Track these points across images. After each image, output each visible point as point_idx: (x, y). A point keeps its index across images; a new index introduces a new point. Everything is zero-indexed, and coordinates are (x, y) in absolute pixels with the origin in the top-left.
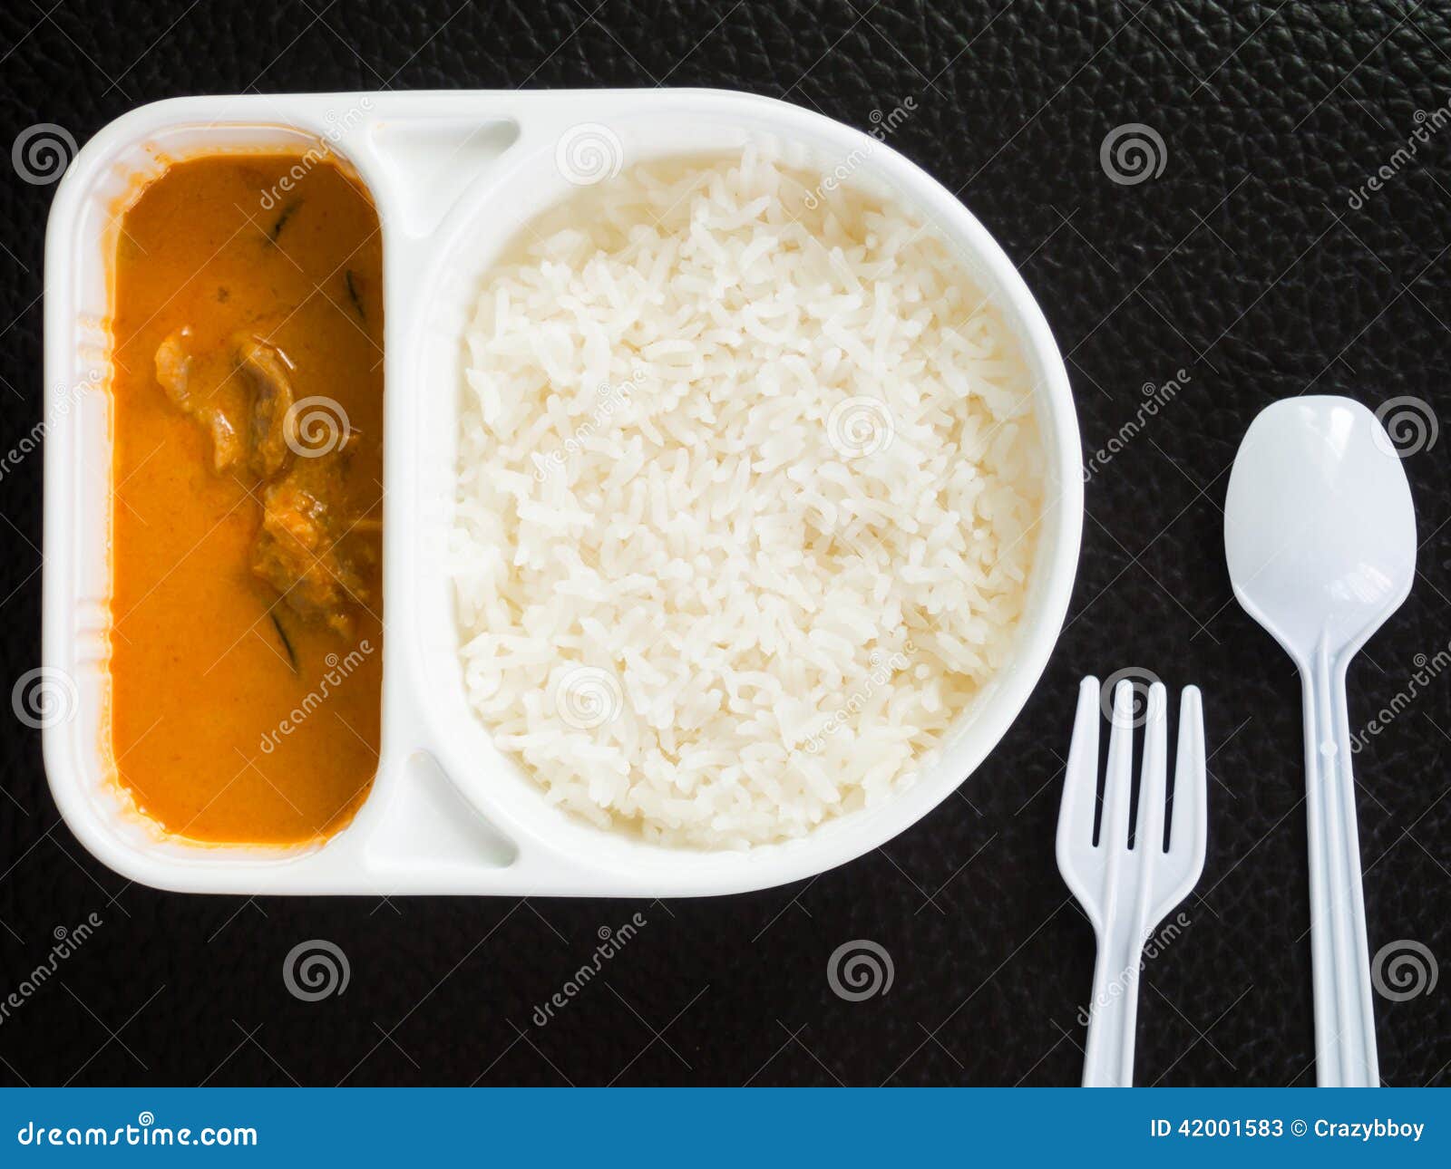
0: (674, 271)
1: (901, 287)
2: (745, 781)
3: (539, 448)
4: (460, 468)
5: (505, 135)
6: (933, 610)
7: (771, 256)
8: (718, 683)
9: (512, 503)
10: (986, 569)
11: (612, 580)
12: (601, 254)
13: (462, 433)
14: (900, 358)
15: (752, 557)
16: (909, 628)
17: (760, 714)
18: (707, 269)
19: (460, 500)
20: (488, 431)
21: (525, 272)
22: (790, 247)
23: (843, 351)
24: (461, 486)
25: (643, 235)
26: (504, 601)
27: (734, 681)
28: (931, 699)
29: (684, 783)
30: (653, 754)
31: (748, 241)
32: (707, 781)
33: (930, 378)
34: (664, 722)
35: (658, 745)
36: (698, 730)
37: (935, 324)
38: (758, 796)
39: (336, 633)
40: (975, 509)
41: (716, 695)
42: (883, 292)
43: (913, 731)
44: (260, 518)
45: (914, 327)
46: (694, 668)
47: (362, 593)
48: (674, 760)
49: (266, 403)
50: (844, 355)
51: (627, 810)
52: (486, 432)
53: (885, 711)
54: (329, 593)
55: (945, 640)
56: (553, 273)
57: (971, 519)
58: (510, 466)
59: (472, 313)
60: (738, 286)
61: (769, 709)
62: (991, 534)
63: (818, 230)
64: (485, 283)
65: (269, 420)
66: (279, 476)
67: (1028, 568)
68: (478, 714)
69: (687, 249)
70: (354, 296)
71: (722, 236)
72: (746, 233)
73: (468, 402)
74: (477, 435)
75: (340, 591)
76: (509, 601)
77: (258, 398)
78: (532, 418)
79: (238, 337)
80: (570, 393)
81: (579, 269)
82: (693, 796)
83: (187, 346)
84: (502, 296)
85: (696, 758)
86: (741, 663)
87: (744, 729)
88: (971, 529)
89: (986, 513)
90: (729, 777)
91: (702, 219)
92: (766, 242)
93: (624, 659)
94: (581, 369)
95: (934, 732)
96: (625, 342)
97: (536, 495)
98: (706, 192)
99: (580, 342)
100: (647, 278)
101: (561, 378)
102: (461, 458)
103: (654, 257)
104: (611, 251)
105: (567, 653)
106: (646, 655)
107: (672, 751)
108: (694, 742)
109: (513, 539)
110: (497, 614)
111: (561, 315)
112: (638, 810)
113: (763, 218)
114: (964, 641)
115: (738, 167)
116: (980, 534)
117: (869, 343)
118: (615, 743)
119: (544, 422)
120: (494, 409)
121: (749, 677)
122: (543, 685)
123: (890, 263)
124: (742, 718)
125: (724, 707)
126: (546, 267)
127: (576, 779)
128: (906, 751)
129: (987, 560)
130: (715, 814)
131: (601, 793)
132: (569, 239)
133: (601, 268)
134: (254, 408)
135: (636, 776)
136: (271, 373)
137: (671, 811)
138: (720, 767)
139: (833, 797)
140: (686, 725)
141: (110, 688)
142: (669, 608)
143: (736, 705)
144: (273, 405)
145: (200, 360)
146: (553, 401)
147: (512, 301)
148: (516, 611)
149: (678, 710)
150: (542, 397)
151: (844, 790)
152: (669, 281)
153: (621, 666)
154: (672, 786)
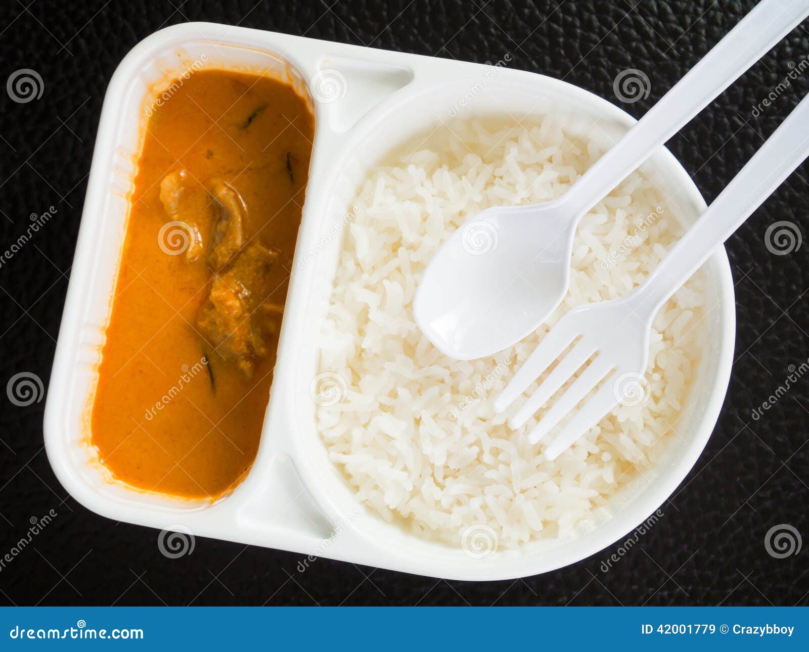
0: (489, 184)
1: (631, 215)
2: (484, 507)
3: (388, 278)
4: (335, 284)
6: (621, 419)
7: (552, 185)
8: (478, 443)
9: (366, 309)
10: (656, 399)
11: (421, 367)
12: (445, 167)
13: (340, 262)
14: (625, 258)
15: (511, 367)
16: (602, 428)
17: (501, 467)
18: (512, 186)
19: (332, 303)
20: (358, 265)
21: (396, 170)
22: (564, 181)
23: (590, 248)
24: (334, 295)
25: (473, 160)
26: (350, 370)
27: (488, 443)
28: (609, 476)
29: (445, 503)
30: (429, 481)
31: (539, 173)
32: (459, 503)
33: (641, 274)
34: (440, 462)
35: (433, 475)
36: (459, 470)
37: (647, 242)
38: (491, 518)
39: (241, 372)
40: (656, 361)
41: (476, 449)
42: (620, 215)
43: (594, 493)
44: (208, 294)
46: (464, 431)
47: (263, 350)
48: (442, 487)
49: (224, 223)
50: (590, 251)
51: (404, 513)
52: (356, 265)
53: (577, 478)
54: (243, 347)
55: (624, 439)
56: (415, 172)
57: (653, 366)
58: (368, 287)
59: (359, 191)
60: (529, 198)
61: (508, 464)
62: (662, 378)
64: (370, 174)
65: (224, 234)
66: (226, 269)
67: (682, 402)
68: (321, 436)
69: (498, 173)
70: (289, 167)
71: (524, 167)
72: (539, 167)
73: (348, 245)
74: (350, 265)
75: (249, 345)
76: (353, 370)
77: (220, 220)
78: (386, 261)
79: (215, 181)
80: (412, 247)
81: (430, 174)
82: (449, 512)
83: (181, 182)
84: (382, 182)
85: (455, 488)
86: (494, 432)
87: (490, 474)
88: (651, 373)
89: (662, 365)
90: (476, 503)
91: (512, 155)
92: (550, 174)
93: (421, 418)
94: (423, 234)
95: (605, 496)
96: (451, 222)
97: (381, 307)
98: (516, 140)
99: (425, 218)
100: (473, 185)
101: (410, 236)
102: (337, 278)
103: (478, 174)
104: (451, 168)
105: (383, 408)
106: (435, 417)
107: (440, 480)
108: (455, 477)
109: (361, 332)
110: (344, 377)
111: (417, 199)
112: (411, 513)
113: (550, 160)
114: (635, 441)
115: (539, 126)
116: (656, 377)
117: (607, 246)
118: (405, 469)
119: (394, 263)
120: (364, 250)
121: (500, 443)
122: (365, 426)
123: (628, 199)
124: (489, 467)
125: (479, 460)
126: (411, 168)
127: (376, 487)
128: (588, 505)
129: (658, 393)
130: (462, 525)
131: (392, 499)
132: (427, 155)
133: (445, 176)
134: (217, 224)
135: (416, 493)
136: (231, 205)
137: (435, 518)
138: (470, 496)
139: (539, 527)
140: (453, 465)
141: (96, 383)
142: (455, 391)
143: (487, 458)
144: (228, 226)
145: (188, 191)
146: (402, 251)
147: (386, 187)
148: (356, 377)
149: (449, 455)
150: (395, 247)
151: (545, 523)
152: (486, 189)
153: (418, 422)
154: (438, 502)
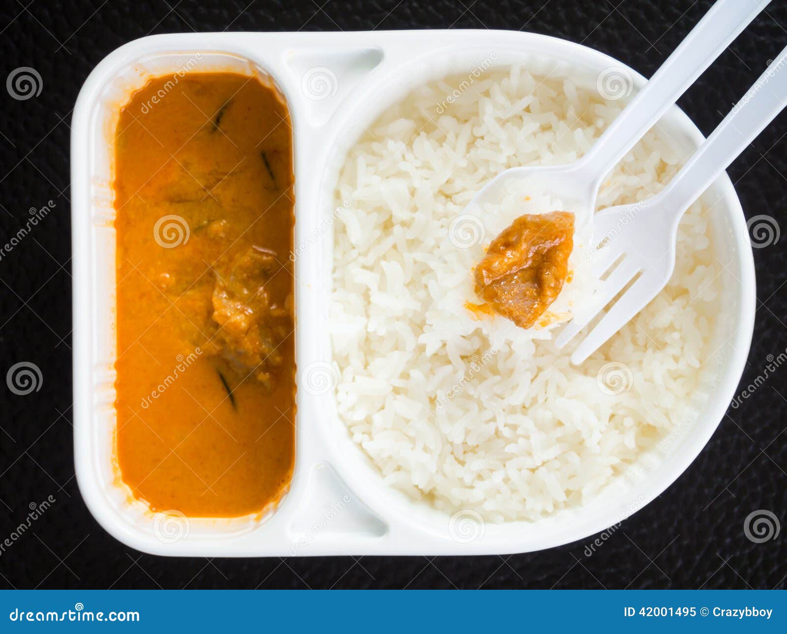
0: (471, 144)
2: (506, 480)
3: (384, 258)
5: (374, 58)
7: (535, 134)
8: (494, 419)
9: (367, 292)
12: (423, 134)
17: (521, 441)
18: (495, 145)
19: (335, 290)
21: (375, 146)
22: (546, 128)
24: (335, 280)
25: (447, 123)
26: (361, 353)
28: (630, 441)
29: (468, 480)
30: (450, 459)
31: (520, 127)
32: (481, 478)
34: (458, 440)
35: (453, 453)
36: (477, 446)
38: (514, 491)
41: (492, 426)
46: (481, 407)
48: (462, 463)
56: (395, 147)
58: (365, 267)
59: (341, 174)
60: (514, 155)
61: (527, 437)
63: (562, 116)
64: (350, 155)
69: (478, 132)
70: (268, 166)
71: (503, 122)
72: (518, 119)
73: (340, 230)
78: (379, 240)
80: (404, 224)
81: (410, 144)
82: (472, 487)
84: (362, 161)
85: (476, 464)
87: (511, 448)
90: (497, 478)
91: (489, 112)
92: (531, 125)
93: (436, 397)
94: (415, 209)
95: (627, 461)
96: (441, 192)
97: (382, 287)
98: (487, 94)
99: (413, 193)
100: (454, 150)
101: (400, 214)
103: (457, 136)
104: (428, 134)
105: (396, 391)
107: (461, 458)
108: (475, 453)
110: (356, 361)
111: (400, 174)
113: (528, 110)
115: (508, 77)
118: (426, 449)
119: (389, 241)
120: (356, 234)
122: (381, 410)
124: (508, 441)
125: (497, 434)
126: (391, 144)
128: (609, 472)
130: (485, 499)
131: (420, 480)
132: (404, 125)
133: (424, 145)
137: (457, 495)
138: (492, 471)
139: (562, 497)
140: (471, 442)
143: (504, 432)
146: (397, 229)
147: (368, 165)
149: (467, 432)
150: (387, 226)
151: (568, 493)
152: (468, 151)
153: (433, 400)
154: (461, 480)
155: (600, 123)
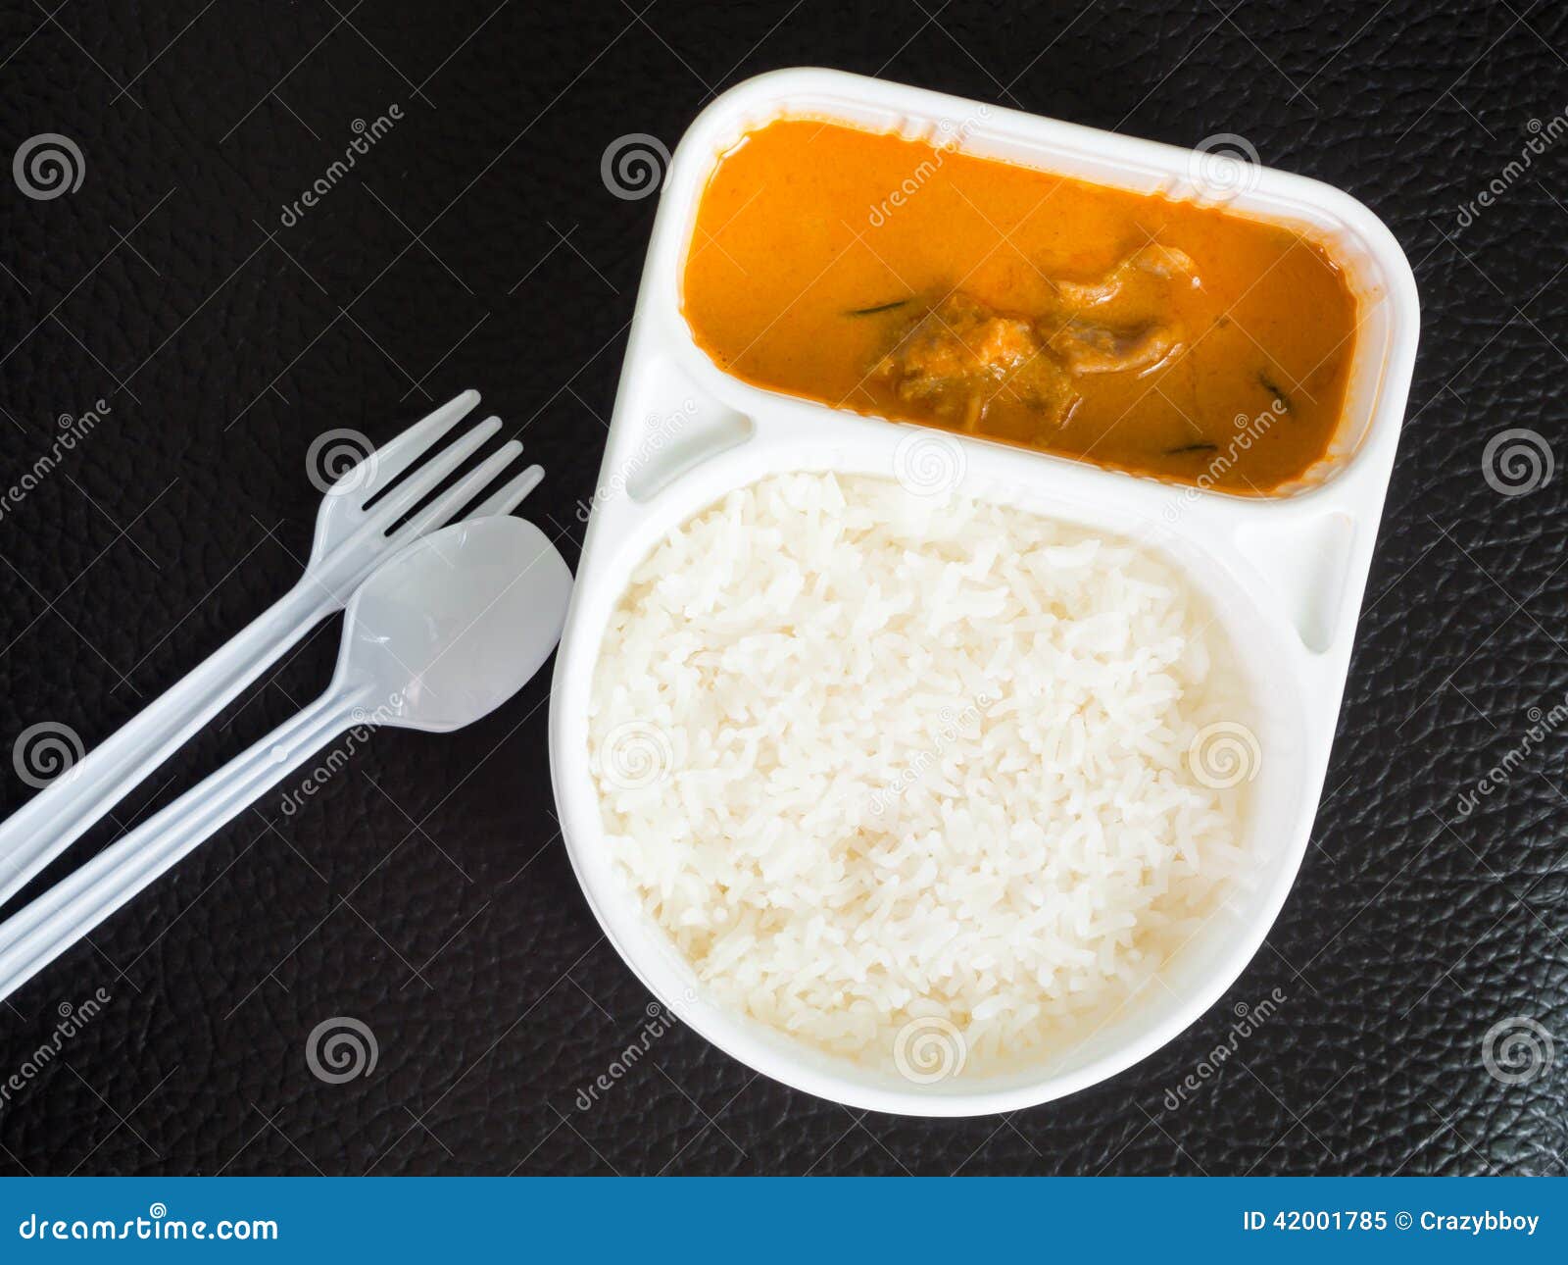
0: (1148, 761)
1: (1086, 974)
3: (1011, 595)
5: (1315, 637)
6: (779, 939)
7: (1141, 857)
8: (752, 722)
9: (962, 557)
10: (803, 995)
11: (871, 640)
12: (1180, 694)
13: (1040, 519)
14: (1020, 960)
15: (864, 778)
16: (763, 910)
17: (715, 754)
18: (1143, 796)
19: (975, 504)
20: (1033, 548)
21: (1180, 617)
22: (1146, 876)
23: (1038, 908)
24: (989, 507)
26: (870, 527)
27: (751, 737)
28: (693, 917)
29: (664, 667)
30: (697, 644)
31: (1159, 839)
32: (663, 688)
33: (995, 983)
34: (727, 662)
35: (705, 649)
36: (711, 690)
37: (1044, 998)
39: (876, 360)
40: (862, 998)
41: (742, 716)
42: (1087, 958)
43: (666, 893)
44: (1001, 314)
45: (1046, 979)
46: (771, 702)
47: (908, 395)
48: (688, 662)
49: (1112, 344)
50: (1035, 908)
51: (646, 602)
52: (1035, 543)
53: (689, 869)
54: (916, 365)
55: (746, 942)
56: (1173, 648)
57: (854, 992)
58: (999, 560)
59: (1151, 554)
60: (1121, 820)
61: (718, 764)
62: (835, 1008)
63: (1155, 906)
64: (1175, 574)
65: (1093, 342)
66: (1039, 340)
67: (794, 1034)
68: (769, 479)
69: (1165, 776)
70: (1193, 448)
71: (1171, 816)
72: (1170, 840)
73: (1068, 533)
74: (1034, 535)
75: (915, 375)
76: (869, 532)
77: (1116, 336)
78: (1038, 593)
79: (1178, 329)
80: (1056, 636)
81: (1172, 670)
82: (650, 670)
83: (1181, 279)
84: (1162, 594)
85: (685, 684)
86: (767, 746)
87: (704, 737)
88: (846, 989)
89: (855, 1007)
90: (662, 713)
91: (1193, 800)
92: (1156, 856)
93: (794, 636)
94: (1075, 655)
95: (659, 910)
96: (1091, 700)
97: (967, 583)
98: (1215, 806)
99: (1101, 658)
100: (1148, 735)
101: (1073, 634)
102: (1016, 513)
103: (1165, 745)
104: (1179, 703)
105: (811, 578)
106: (794, 658)
107: (695, 662)
108: (700, 684)
109: (927, 547)
110: (861, 518)
111: (1131, 646)
112: (646, 612)
113: (1178, 858)
114: (741, 959)
115: (1236, 844)
116: (838, 997)
117: (1040, 934)
118: (717, 608)
119: (1034, 606)
120: (1056, 559)
121: (751, 751)
122: (783, 549)
123: (1109, 970)
124: (715, 736)
125: (726, 721)
126: (1178, 642)
127: (689, 561)
128: (649, 883)
129: (812, 999)
130: (630, 691)
131: (670, 585)
132: (1200, 667)
133: (1165, 692)
134: (1110, 330)
135: (681, 621)
136: (1139, 356)
137: (640, 649)
138: (672, 704)
139: (620, 807)
140: (719, 681)
141: (871, 130)
142: (832, 690)
143: (728, 734)
144: (1108, 350)
145: (1167, 287)
146: (1052, 619)
147: (1153, 600)
148: (857, 537)
149: (734, 677)
150: (1057, 609)
151: (623, 817)
152: (1140, 755)
153: (788, 631)
154: (664, 657)
155: (1135, 955)
